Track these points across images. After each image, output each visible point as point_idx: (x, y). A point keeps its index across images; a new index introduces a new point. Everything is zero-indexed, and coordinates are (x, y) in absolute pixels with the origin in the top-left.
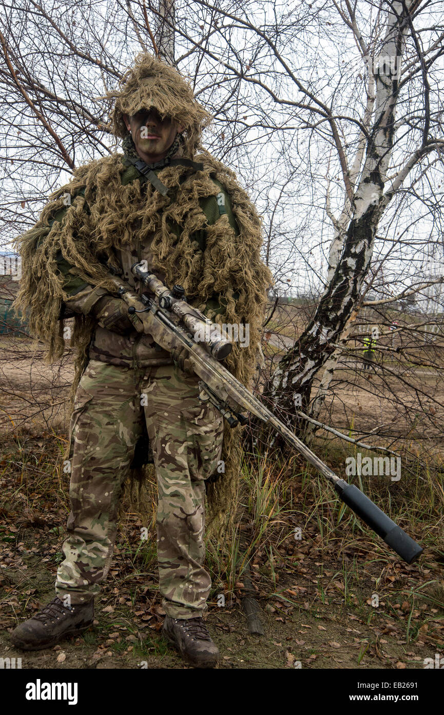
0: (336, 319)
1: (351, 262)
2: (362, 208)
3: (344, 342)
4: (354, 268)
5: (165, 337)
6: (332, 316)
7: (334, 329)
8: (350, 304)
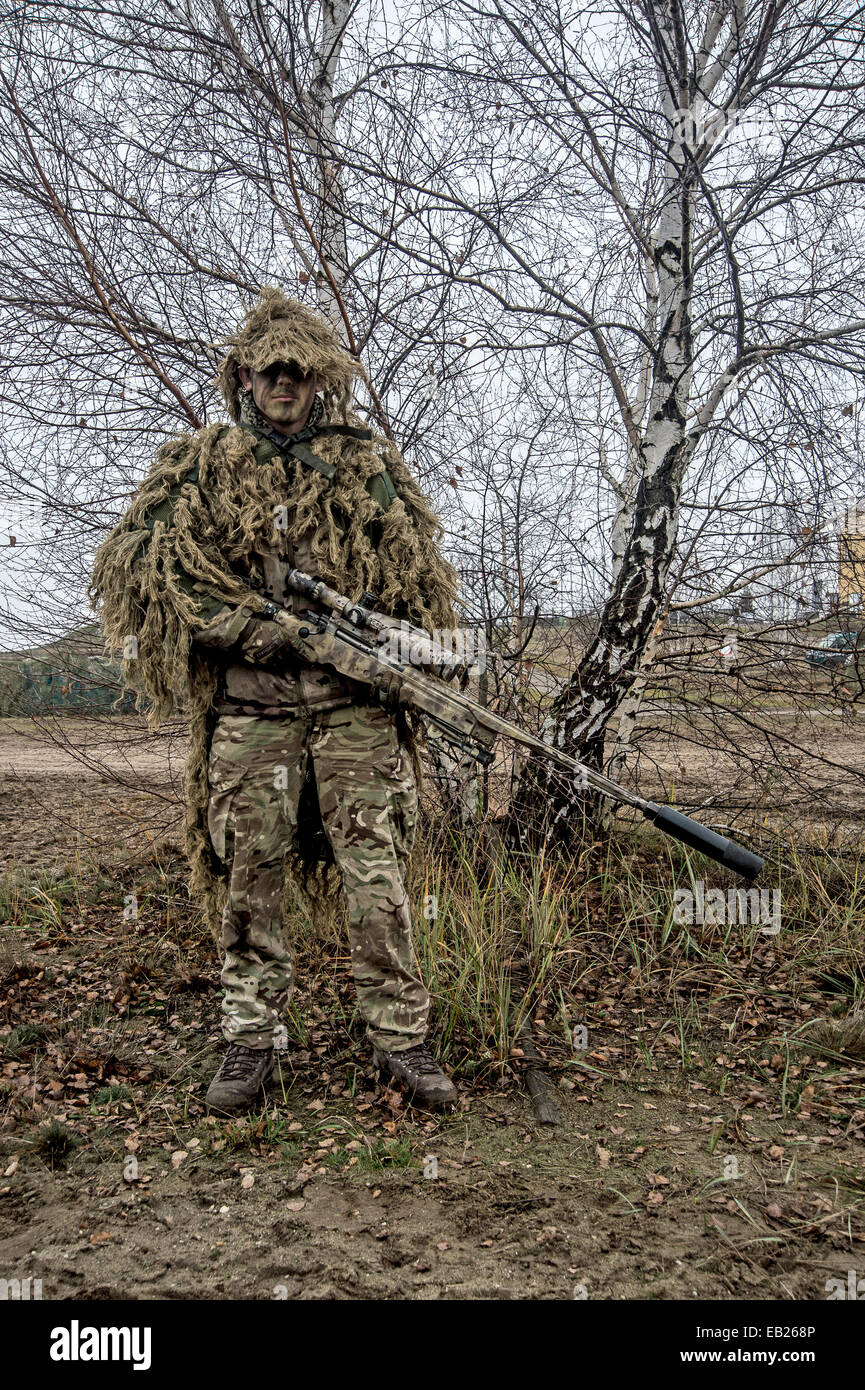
0: (632, 633)
1: (647, 543)
2: (656, 459)
3: (648, 667)
4: (651, 552)
5: (358, 664)
6: (625, 629)
7: (631, 648)
8: (651, 607)
